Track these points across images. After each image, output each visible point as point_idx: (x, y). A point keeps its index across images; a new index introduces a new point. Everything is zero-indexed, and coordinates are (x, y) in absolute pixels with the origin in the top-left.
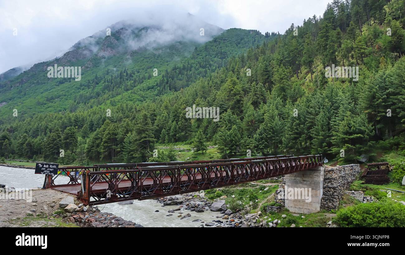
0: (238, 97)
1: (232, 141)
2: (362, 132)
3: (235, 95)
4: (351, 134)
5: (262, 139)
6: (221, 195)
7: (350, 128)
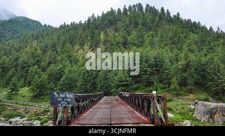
0: (38, 58)
1: (42, 85)
2: (127, 81)
3: (36, 56)
4: (122, 82)
5: (65, 84)
6: (48, 121)
7: (122, 79)
